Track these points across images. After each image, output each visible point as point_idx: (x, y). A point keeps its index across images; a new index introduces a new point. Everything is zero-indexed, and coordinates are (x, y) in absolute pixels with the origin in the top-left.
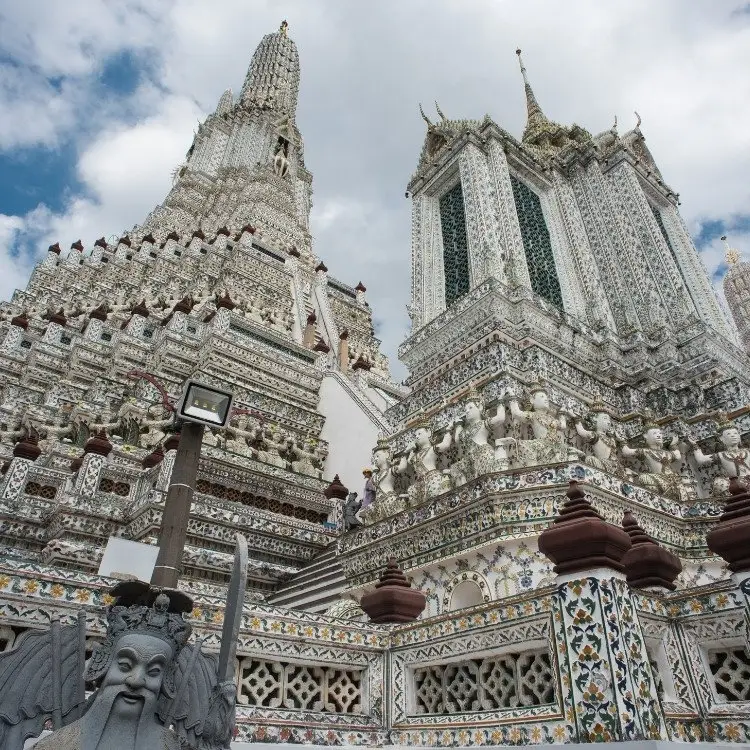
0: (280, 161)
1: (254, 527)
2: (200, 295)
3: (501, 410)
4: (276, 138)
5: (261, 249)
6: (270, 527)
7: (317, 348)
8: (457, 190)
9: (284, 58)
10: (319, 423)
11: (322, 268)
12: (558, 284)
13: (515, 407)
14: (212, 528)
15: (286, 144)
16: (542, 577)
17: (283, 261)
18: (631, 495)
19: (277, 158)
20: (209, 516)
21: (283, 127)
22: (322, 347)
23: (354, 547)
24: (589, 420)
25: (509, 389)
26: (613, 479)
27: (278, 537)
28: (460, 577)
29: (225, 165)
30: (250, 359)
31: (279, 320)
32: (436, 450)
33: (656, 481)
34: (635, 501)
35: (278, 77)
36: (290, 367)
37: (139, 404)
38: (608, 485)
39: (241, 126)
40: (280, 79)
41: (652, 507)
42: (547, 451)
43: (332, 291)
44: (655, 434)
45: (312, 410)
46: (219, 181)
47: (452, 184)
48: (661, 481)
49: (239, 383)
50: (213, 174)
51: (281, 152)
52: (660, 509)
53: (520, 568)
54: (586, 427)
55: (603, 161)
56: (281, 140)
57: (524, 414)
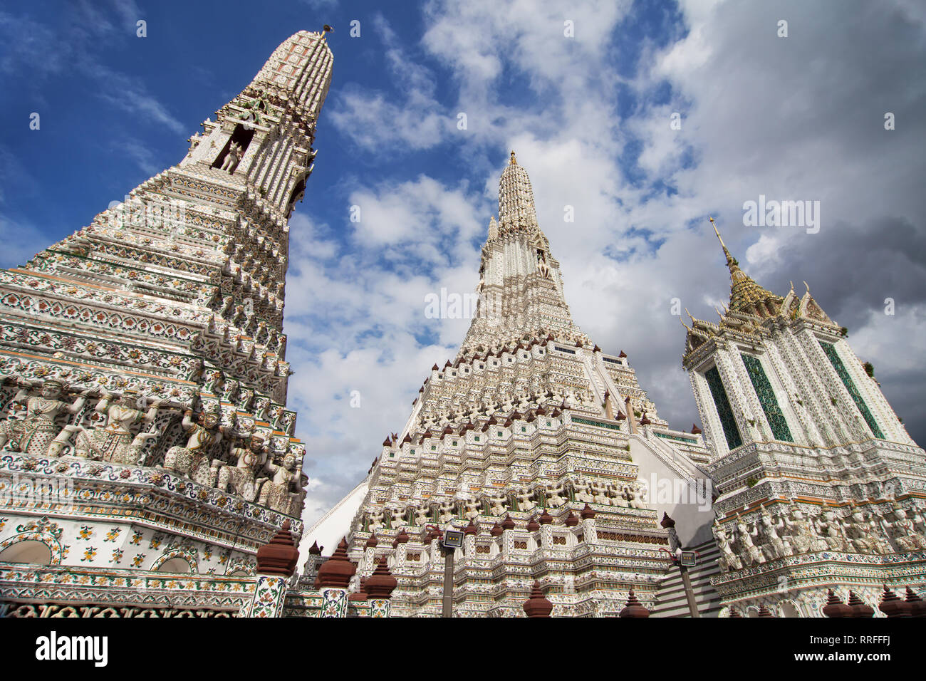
0: (543, 268)
1: (637, 555)
2: (539, 393)
3: (781, 520)
4: (535, 251)
5: (561, 349)
6: (644, 553)
7: (618, 418)
8: (715, 370)
9: (521, 183)
10: (635, 471)
11: (596, 349)
12: (784, 419)
13: (787, 519)
14: (618, 560)
15: (542, 252)
16: (820, 604)
17: (574, 352)
18: (852, 559)
19: (540, 266)
20: (616, 554)
21: (537, 241)
22: (620, 417)
23: (721, 582)
24: (822, 515)
25: (782, 511)
26: (842, 554)
27: (649, 559)
28: (782, 601)
29: (507, 276)
30: (588, 437)
31: (586, 398)
32: (751, 536)
33: (864, 543)
34: (855, 562)
35: (521, 199)
36: (609, 437)
37: (542, 481)
38: (840, 558)
39: (509, 244)
40: (523, 201)
41: (863, 562)
42: (808, 541)
43: (608, 364)
44: (859, 516)
45: (629, 463)
46: (507, 289)
47: (711, 366)
48: (867, 543)
49: (588, 456)
50: (501, 284)
51: (541, 259)
52: (868, 562)
53: (810, 600)
54: (822, 521)
55: (791, 327)
56: (539, 251)
57: (792, 523)
